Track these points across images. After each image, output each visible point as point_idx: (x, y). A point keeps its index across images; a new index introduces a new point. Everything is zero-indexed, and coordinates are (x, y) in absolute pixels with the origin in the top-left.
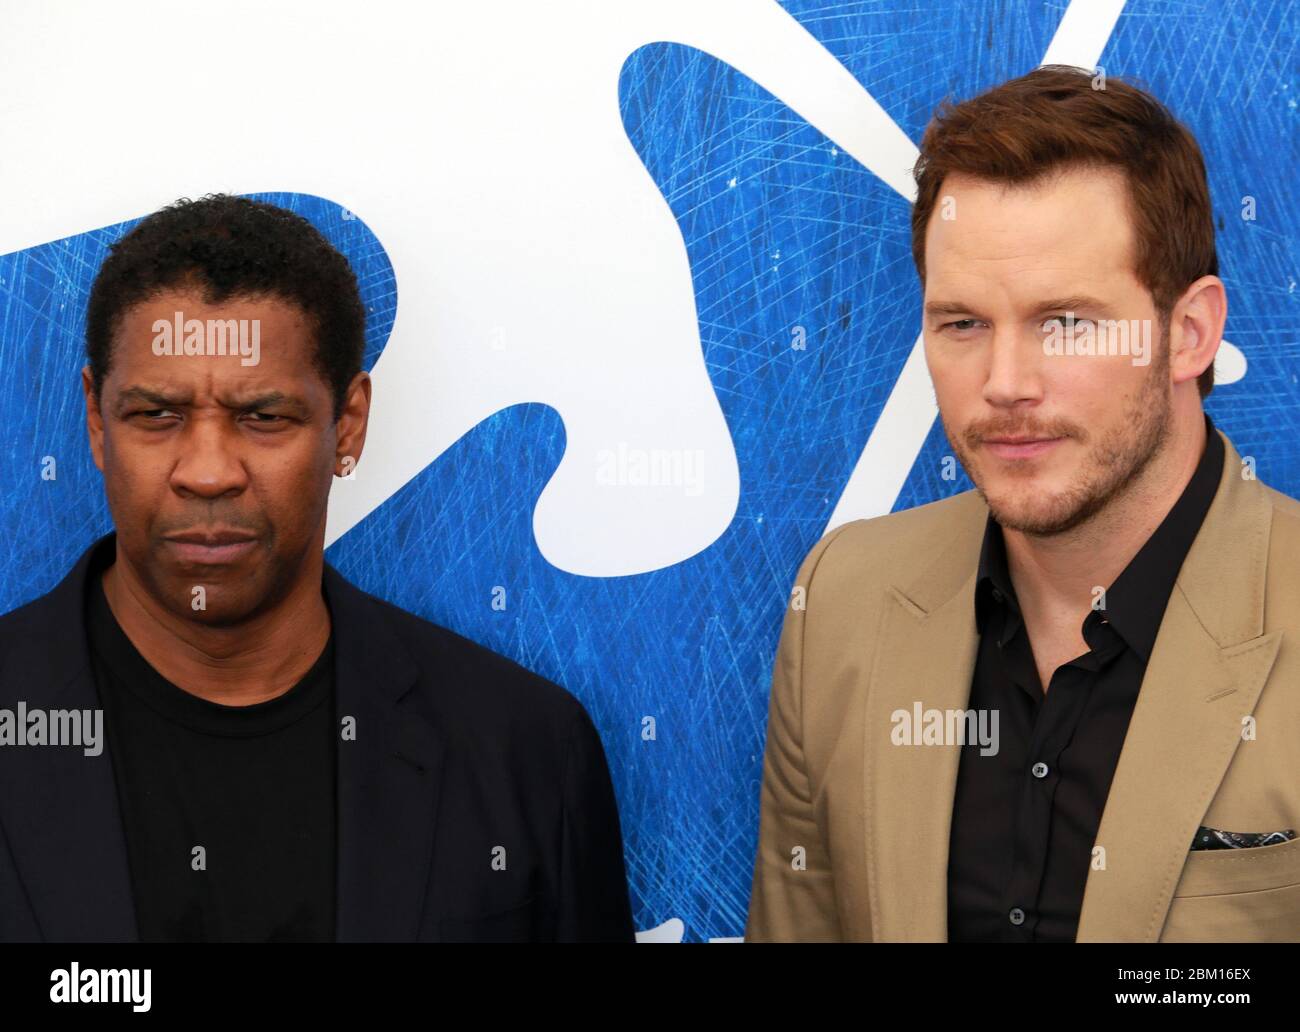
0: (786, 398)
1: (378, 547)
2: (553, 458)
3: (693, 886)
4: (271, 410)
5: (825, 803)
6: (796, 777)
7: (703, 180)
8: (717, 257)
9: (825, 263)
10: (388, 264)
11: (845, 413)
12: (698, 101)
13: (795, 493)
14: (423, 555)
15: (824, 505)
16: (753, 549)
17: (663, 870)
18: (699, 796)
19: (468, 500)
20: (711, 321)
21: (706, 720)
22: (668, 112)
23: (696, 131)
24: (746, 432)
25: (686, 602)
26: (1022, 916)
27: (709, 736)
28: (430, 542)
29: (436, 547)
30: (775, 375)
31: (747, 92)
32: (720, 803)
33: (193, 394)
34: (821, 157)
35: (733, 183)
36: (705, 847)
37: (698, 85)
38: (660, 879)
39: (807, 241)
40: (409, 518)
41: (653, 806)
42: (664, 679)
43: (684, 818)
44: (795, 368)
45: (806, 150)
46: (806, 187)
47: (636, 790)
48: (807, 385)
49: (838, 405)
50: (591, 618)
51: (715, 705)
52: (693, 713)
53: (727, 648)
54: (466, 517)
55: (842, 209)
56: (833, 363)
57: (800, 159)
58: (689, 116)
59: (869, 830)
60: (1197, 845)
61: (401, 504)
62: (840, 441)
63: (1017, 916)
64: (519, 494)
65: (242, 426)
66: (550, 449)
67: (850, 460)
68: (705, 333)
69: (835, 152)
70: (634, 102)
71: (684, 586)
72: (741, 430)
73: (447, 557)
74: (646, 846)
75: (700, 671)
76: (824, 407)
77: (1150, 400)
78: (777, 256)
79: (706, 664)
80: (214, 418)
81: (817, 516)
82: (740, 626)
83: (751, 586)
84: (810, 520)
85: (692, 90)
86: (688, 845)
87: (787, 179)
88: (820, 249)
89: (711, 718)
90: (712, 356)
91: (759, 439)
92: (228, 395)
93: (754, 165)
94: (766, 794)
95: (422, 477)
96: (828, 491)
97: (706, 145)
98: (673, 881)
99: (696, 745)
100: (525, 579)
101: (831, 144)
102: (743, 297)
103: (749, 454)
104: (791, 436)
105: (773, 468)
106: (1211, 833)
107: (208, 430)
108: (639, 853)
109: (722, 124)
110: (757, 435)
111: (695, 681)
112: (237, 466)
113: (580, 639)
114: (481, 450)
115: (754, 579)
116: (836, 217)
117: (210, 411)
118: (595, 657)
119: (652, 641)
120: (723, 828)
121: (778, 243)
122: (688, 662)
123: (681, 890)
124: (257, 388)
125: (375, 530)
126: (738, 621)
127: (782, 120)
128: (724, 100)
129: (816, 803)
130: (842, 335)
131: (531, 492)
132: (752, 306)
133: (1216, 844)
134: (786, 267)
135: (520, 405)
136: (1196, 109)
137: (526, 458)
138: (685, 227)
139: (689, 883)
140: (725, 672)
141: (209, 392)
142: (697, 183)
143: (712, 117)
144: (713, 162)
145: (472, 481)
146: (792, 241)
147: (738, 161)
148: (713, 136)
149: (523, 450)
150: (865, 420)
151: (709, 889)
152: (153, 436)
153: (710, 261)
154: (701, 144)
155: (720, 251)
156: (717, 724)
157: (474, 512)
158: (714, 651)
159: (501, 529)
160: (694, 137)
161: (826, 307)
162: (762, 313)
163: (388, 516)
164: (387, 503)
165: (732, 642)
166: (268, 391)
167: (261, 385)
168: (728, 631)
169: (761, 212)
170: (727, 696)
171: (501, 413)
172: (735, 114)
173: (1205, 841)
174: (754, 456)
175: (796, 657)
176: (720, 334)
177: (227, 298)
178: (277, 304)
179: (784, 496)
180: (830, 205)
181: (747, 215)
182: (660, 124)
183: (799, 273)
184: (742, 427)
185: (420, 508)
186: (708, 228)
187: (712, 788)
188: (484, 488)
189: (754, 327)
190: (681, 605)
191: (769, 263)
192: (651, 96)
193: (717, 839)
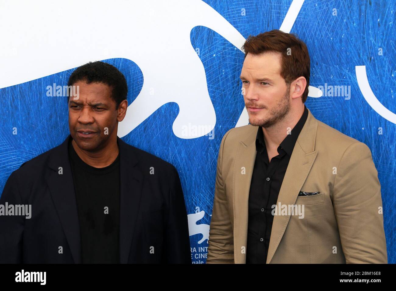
0: (226, 101)
1: (140, 133)
2: (177, 114)
3: (207, 204)
4: (99, 107)
5: (225, 186)
6: (221, 181)
7: (208, 55)
8: (211, 71)
9: (234, 72)
10: (142, 73)
11: (238, 104)
12: (207, 38)
13: (228, 121)
14: (149, 134)
15: (234, 123)
16: (219, 133)
17: (200, 201)
18: (208, 185)
19: (159, 123)
20: (210, 84)
21: (209, 169)
22: (201, 40)
23: (207, 45)
24: (217, 108)
25: (205, 144)
26: (264, 210)
27: (210, 172)
28: (151, 132)
29: (152, 133)
30: (224, 96)
31: (217, 36)
32: (212, 186)
33: (83, 102)
34: (233, 50)
35: (214, 55)
36: (209, 196)
37: (207, 35)
38: (200, 203)
39: (230, 68)
40: (146, 126)
41: (198, 187)
42: (200, 160)
43: (205, 190)
44: (228, 94)
45: (230, 48)
46: (230, 56)
47: (194, 184)
48: (230, 98)
49: (237, 102)
50: (185, 148)
51: (211, 166)
52: (206, 168)
53: (214, 154)
54: (158, 126)
55: (237, 61)
56: (236, 93)
57: (229, 50)
58: (205, 41)
59: (233, 192)
60: (299, 195)
61: (145, 123)
62: (237, 110)
63: (263, 210)
64: (169, 121)
65: (94, 110)
66: (176, 112)
67: (239, 114)
68: (208, 87)
69: (236, 49)
70: (193, 39)
71: (205, 141)
72: (216, 108)
73: (154, 135)
74: (197, 195)
75: (208, 159)
76: (234, 103)
77: (284, 102)
78: (224, 71)
79: (209, 157)
80: (87, 108)
81: (233, 126)
82: (216, 149)
83: (218, 141)
84: (231, 127)
85: (206, 36)
86: (206, 195)
87: (226, 54)
88: (232, 69)
89: (210, 168)
90: (210, 92)
91: (220, 110)
92: (90, 103)
93: (219, 52)
94: (216, 185)
95: (149, 118)
96: (235, 120)
97: (208, 48)
98: (202, 203)
99: (207, 174)
100: (171, 139)
101: (235, 47)
102: (217, 79)
103: (218, 113)
104: (227, 109)
105: (223, 116)
106: (302, 192)
107: (86, 110)
108: (195, 197)
109: (212, 43)
110: (220, 109)
111: (207, 161)
112: (92, 118)
113: (182, 152)
114: (161, 112)
115: (219, 139)
116: (236, 62)
117: (87, 106)
118: (186, 156)
119: (198, 152)
120: (213, 192)
121: (224, 68)
122: (205, 157)
123: (204, 205)
124: (97, 102)
125: (139, 129)
126: (216, 148)
127: (225, 42)
128: (213, 38)
129: (224, 186)
130: (238, 87)
131: (172, 121)
132: (218, 81)
133: (303, 195)
134: (226, 73)
135: (170, 103)
136: (311, 40)
137: (171, 114)
138: (204, 65)
139: (206, 203)
140: (213, 159)
141: (86, 102)
142: (207, 55)
143: (210, 41)
144: (210, 51)
145: (159, 119)
146: (227, 68)
147: (215, 51)
148: (210, 46)
149: (170, 112)
150: (242, 105)
151: (210, 204)
152: (76, 111)
153: (209, 72)
154: (208, 47)
155: (212, 70)
156: (212, 170)
157: (160, 125)
158: (211, 154)
159: (166, 129)
160: (206, 45)
161: (234, 81)
162: (221, 83)
163: (142, 126)
164: (142, 123)
165: (215, 152)
166: (99, 102)
167: (98, 101)
168: (214, 150)
169: (220, 62)
170: (214, 164)
171: (166, 104)
172: (215, 41)
173: (301, 194)
174: (219, 113)
175: (221, 156)
176: (212, 87)
177: (91, 82)
178: (102, 84)
179: (225, 122)
180: (235, 60)
181: (217, 62)
182: (199, 43)
183: (228, 74)
184: (217, 107)
185: (148, 124)
186: (209, 65)
187: (210, 183)
188: (162, 120)
189: (219, 85)
190: (204, 144)
191: (222, 72)
192: (197, 37)
193: (211, 194)
